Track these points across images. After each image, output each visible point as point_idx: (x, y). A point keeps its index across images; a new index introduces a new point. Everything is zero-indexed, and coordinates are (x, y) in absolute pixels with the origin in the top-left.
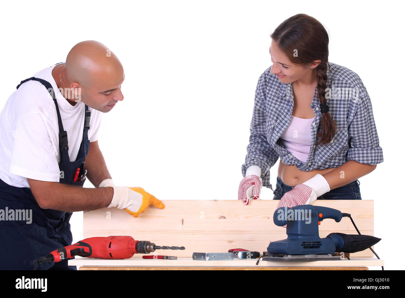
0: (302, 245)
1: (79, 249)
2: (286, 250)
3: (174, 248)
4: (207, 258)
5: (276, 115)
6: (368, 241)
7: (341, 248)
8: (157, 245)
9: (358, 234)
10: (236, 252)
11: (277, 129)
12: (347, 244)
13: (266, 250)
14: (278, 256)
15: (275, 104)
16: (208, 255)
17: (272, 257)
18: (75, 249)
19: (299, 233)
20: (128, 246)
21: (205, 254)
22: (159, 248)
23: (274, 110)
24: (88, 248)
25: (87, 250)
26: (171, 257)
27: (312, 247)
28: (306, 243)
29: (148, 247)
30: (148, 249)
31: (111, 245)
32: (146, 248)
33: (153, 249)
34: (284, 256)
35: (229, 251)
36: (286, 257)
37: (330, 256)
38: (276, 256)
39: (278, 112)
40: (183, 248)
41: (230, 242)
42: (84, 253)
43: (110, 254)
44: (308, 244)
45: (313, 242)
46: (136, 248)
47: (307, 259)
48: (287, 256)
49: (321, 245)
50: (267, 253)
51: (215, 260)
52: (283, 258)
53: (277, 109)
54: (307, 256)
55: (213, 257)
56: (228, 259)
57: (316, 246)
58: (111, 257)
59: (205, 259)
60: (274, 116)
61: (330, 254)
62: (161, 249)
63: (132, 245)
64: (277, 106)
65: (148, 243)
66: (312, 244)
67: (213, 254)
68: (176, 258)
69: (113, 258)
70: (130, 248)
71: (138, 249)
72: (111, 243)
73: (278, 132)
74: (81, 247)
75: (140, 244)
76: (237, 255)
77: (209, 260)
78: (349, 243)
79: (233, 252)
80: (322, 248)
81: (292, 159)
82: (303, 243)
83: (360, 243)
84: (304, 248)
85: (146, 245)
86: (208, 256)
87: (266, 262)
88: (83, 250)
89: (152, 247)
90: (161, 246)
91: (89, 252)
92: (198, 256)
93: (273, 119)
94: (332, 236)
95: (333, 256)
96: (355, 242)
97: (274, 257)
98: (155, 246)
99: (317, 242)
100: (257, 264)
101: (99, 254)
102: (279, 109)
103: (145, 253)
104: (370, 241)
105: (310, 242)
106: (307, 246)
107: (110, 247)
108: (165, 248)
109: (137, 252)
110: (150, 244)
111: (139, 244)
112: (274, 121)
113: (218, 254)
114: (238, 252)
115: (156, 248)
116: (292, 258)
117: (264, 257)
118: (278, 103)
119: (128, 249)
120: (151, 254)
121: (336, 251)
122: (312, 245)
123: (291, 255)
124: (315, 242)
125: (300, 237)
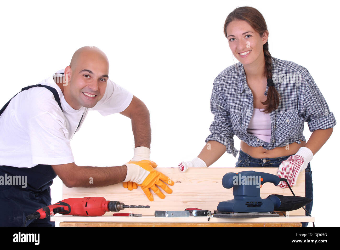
0: (246, 204)
1: (60, 208)
2: (233, 208)
3: (141, 207)
4: (167, 215)
5: (239, 109)
6: (301, 201)
7: (279, 206)
8: (125, 205)
9: (293, 195)
10: (191, 211)
11: (245, 120)
12: (283, 203)
13: (216, 209)
14: (226, 214)
15: (237, 100)
16: (167, 212)
17: (221, 214)
18: (57, 208)
19: (244, 194)
20: (101, 205)
21: (165, 211)
22: (127, 207)
23: (237, 105)
24: (68, 207)
25: (66, 208)
26: (137, 214)
27: (254, 206)
28: (250, 203)
29: (118, 206)
30: (118, 208)
31: (87, 204)
32: (117, 207)
33: (123, 208)
34: (231, 213)
35: (186, 210)
36: (232, 215)
37: (270, 213)
38: (225, 214)
39: (240, 106)
40: (148, 207)
41: (185, 202)
42: (64, 211)
43: (87, 212)
44: (251, 203)
45: (255, 202)
46: (108, 207)
47: (250, 216)
48: (234, 213)
49: (262, 204)
50: (217, 211)
51: (173, 216)
52: (230, 215)
53: (239, 104)
54: (250, 214)
55: (172, 214)
56: (184, 216)
57: (258, 205)
58: (87, 214)
59: (165, 216)
60: (238, 110)
61: (269, 212)
62: (129, 208)
63: (104, 204)
64: (238, 102)
65: (118, 203)
66: (254, 203)
67: (171, 212)
68: (141, 215)
69: (88, 215)
70: (103, 207)
71: (110, 208)
72: (87, 203)
73: (246, 122)
74: (62, 206)
75: (112, 204)
76: (192, 213)
77: (168, 217)
78: (285, 203)
79: (189, 211)
80: (263, 207)
81: (259, 142)
82: (247, 202)
83: (295, 203)
84: (248, 206)
85: (117, 205)
86: (167, 214)
87: (216, 218)
88: (63, 208)
89: (122, 206)
90: (130, 205)
91: (68, 210)
92: (160, 213)
93: (237, 113)
94: (271, 197)
95: (272, 213)
96: (291, 202)
97: (223, 215)
98: (124, 205)
99: (259, 202)
100: (209, 220)
101: (77, 212)
102: (241, 104)
103: (115, 211)
104: (303, 201)
105: (253, 202)
106: (250, 205)
107: (86, 206)
108: (133, 207)
109: (109, 210)
110: (119, 203)
111: (110, 203)
112: (239, 114)
113: (176, 212)
114: (193, 211)
115: (125, 207)
116: (238, 215)
117: (214, 215)
118: (239, 99)
119: (101, 207)
120: (121, 212)
121: (274, 210)
122: (254, 205)
123: (237, 212)
124: (257, 202)
125: (244, 198)
